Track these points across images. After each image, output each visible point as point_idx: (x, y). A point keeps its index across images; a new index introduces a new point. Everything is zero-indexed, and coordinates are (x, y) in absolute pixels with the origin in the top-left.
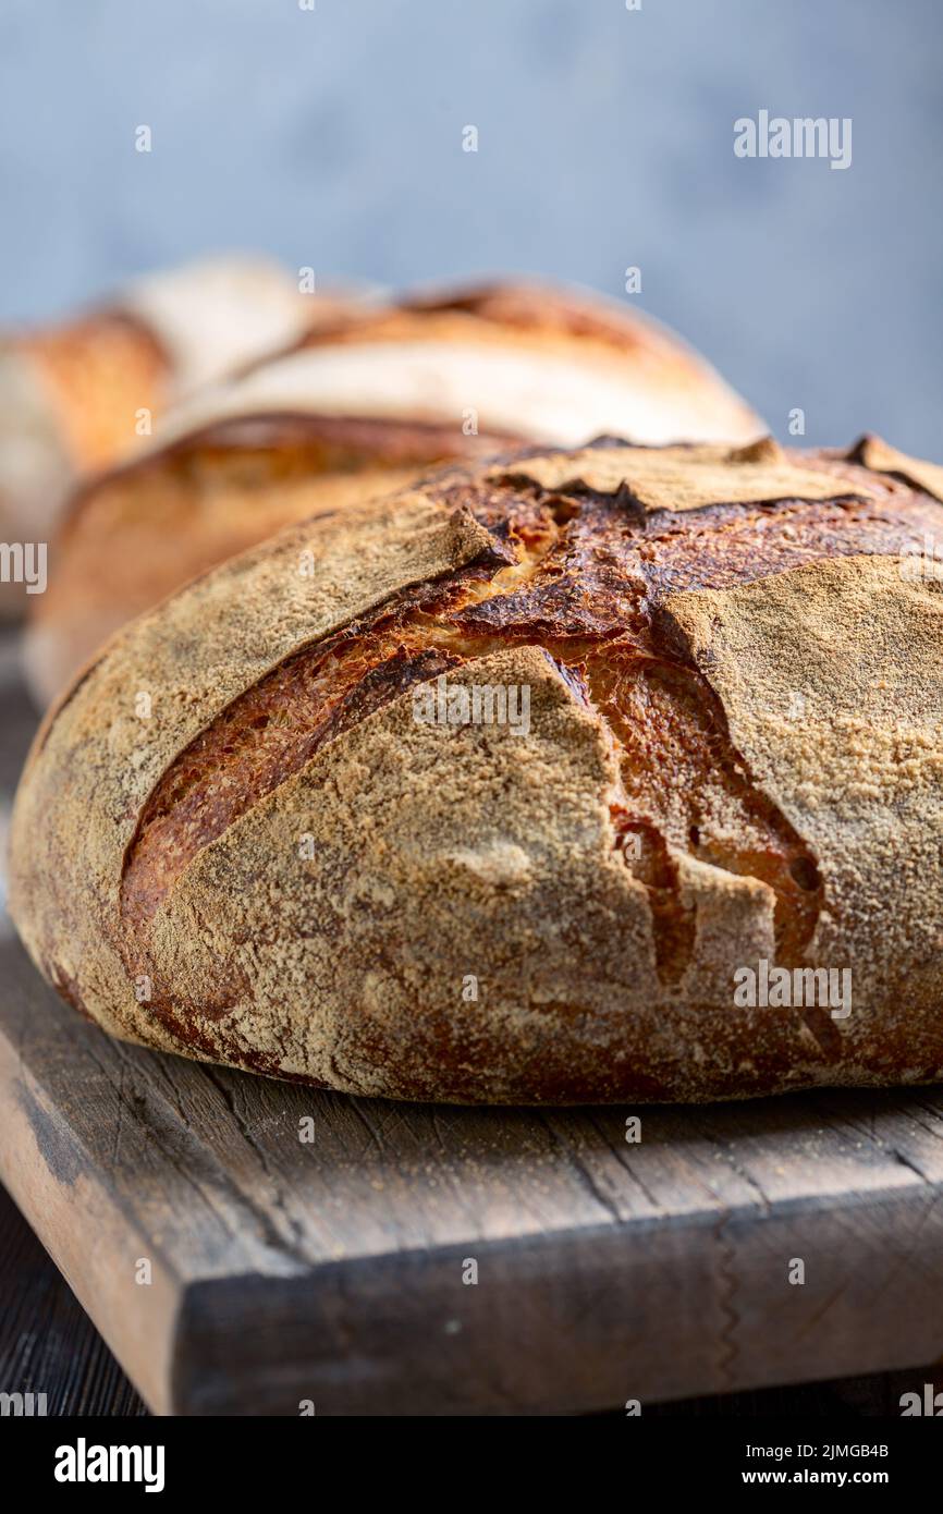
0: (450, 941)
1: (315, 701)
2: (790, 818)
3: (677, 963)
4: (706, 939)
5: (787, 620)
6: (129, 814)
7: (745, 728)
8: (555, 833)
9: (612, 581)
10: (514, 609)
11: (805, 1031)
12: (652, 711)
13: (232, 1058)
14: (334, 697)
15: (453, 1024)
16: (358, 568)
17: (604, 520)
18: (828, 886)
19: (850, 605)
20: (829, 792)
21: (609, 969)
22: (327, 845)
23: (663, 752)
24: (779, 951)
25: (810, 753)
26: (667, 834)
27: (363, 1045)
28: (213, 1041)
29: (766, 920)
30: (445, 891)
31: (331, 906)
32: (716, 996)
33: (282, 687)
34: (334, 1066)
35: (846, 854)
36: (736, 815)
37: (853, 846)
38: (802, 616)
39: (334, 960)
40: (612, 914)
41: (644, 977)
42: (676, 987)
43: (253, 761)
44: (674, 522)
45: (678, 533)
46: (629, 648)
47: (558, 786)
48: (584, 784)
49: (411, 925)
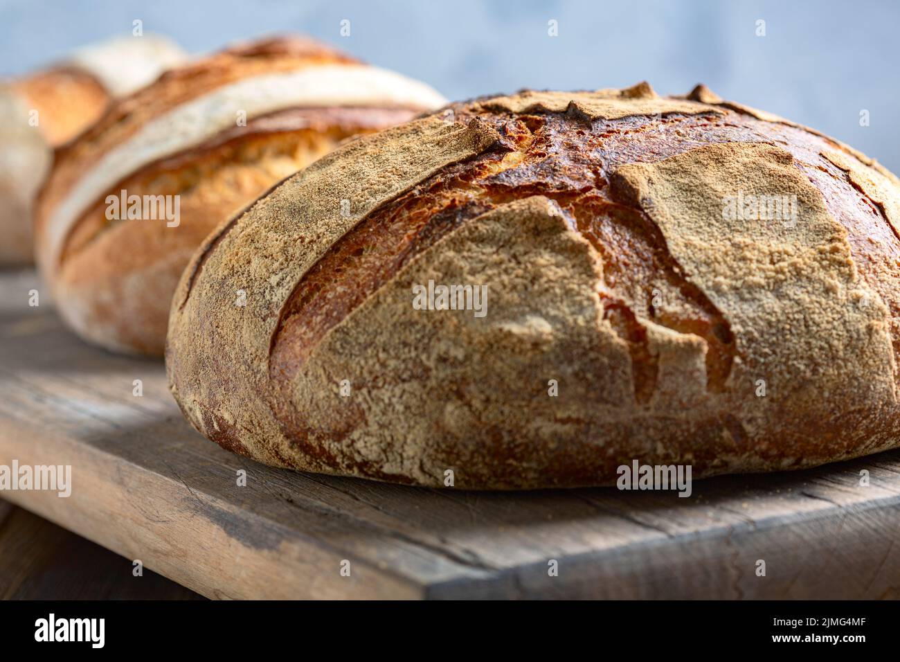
0: (502, 380)
1: (396, 236)
2: (711, 298)
3: (647, 390)
4: (665, 374)
5: (693, 180)
6: (272, 314)
7: (677, 245)
8: (567, 310)
9: (579, 160)
10: (519, 177)
11: (726, 434)
12: (615, 236)
13: (349, 467)
14: (410, 232)
15: (504, 434)
16: (409, 158)
17: (563, 125)
18: (738, 341)
19: (731, 171)
20: (734, 283)
21: (605, 394)
22: (417, 323)
23: (627, 261)
24: (709, 382)
25: (720, 259)
26: (636, 310)
27: (443, 451)
28: (336, 456)
29: (701, 362)
30: (498, 348)
31: (421, 361)
32: (672, 411)
33: (371, 230)
34: (421, 468)
35: (748, 321)
36: (677, 298)
37: (752, 315)
38: (702, 178)
39: (424, 396)
40: (606, 360)
41: (628, 400)
42: (647, 406)
43: (357, 275)
44: (608, 126)
45: (613, 132)
46: (597, 198)
47: (566, 281)
48: (582, 279)
49: (476, 371)
